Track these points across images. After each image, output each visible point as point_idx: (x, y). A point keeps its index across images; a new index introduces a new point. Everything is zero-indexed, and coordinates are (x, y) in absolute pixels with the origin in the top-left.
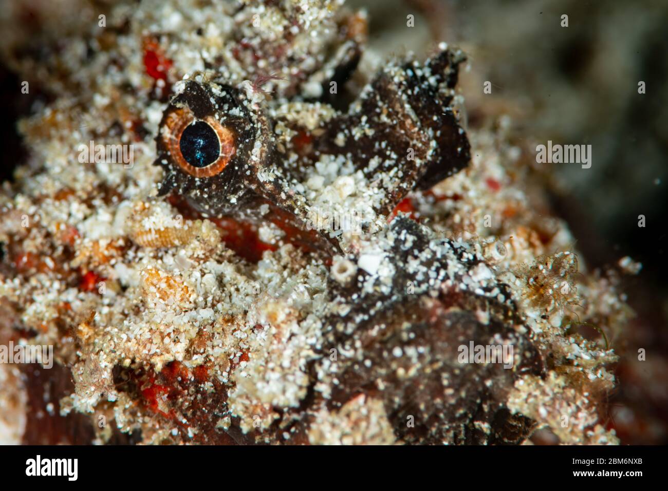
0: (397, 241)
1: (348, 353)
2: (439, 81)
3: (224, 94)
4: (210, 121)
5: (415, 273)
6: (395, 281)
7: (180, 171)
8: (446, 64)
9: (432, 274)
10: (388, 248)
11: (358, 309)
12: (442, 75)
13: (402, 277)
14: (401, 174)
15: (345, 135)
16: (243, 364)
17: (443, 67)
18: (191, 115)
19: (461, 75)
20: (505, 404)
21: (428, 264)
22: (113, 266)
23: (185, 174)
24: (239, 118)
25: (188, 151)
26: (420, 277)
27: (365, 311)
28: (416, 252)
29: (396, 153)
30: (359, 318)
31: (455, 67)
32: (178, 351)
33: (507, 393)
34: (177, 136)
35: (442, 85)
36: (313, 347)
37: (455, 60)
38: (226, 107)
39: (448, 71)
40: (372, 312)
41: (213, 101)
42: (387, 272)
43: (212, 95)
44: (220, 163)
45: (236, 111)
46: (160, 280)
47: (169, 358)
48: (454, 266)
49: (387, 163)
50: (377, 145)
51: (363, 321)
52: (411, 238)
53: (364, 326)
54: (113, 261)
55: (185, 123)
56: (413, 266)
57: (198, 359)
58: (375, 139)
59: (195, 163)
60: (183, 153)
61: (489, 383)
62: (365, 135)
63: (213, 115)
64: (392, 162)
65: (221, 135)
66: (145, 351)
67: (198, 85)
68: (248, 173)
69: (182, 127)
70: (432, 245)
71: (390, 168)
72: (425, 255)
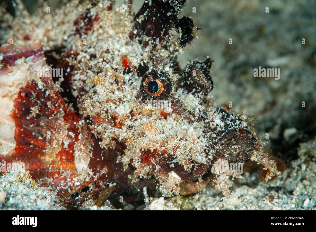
0: (223, 115)
1: (217, 147)
2: (207, 67)
3: (161, 73)
4: (157, 81)
5: (229, 124)
6: (225, 126)
7: (147, 94)
8: (209, 62)
9: (233, 124)
10: (220, 117)
11: (218, 135)
12: (207, 65)
13: (227, 126)
14: (204, 94)
15: (184, 83)
16: (178, 150)
17: (208, 63)
18: (152, 78)
19: (212, 66)
20: (250, 158)
21: (231, 121)
22: (126, 121)
23: (149, 95)
24: (165, 80)
25: (150, 89)
26: (230, 125)
27: (220, 136)
28: (227, 118)
29: (200, 88)
30: (219, 138)
31: (211, 63)
32: (158, 146)
33: (251, 155)
34: (147, 85)
35: (207, 68)
36: (206, 146)
37: (211, 61)
38: (161, 77)
39: (209, 64)
40: (222, 136)
41: (158, 75)
42: (222, 124)
43: (158, 73)
44: (159, 92)
45: (164, 78)
46: (148, 126)
47: (155, 148)
48: (238, 122)
49: (198, 90)
50: (194, 85)
51: (220, 138)
52: (226, 114)
53: (220, 140)
54: (127, 120)
55: (149, 81)
56: (228, 122)
57: (163, 148)
58: (193, 84)
59: (152, 92)
60: (148, 89)
61: (248, 153)
62: (191, 83)
63: (158, 79)
64: (199, 90)
65: (159, 84)
66: (149, 147)
67: (155, 71)
68: (171, 96)
69: (148, 82)
70: (231, 116)
71: (199, 92)
72: (230, 119)
